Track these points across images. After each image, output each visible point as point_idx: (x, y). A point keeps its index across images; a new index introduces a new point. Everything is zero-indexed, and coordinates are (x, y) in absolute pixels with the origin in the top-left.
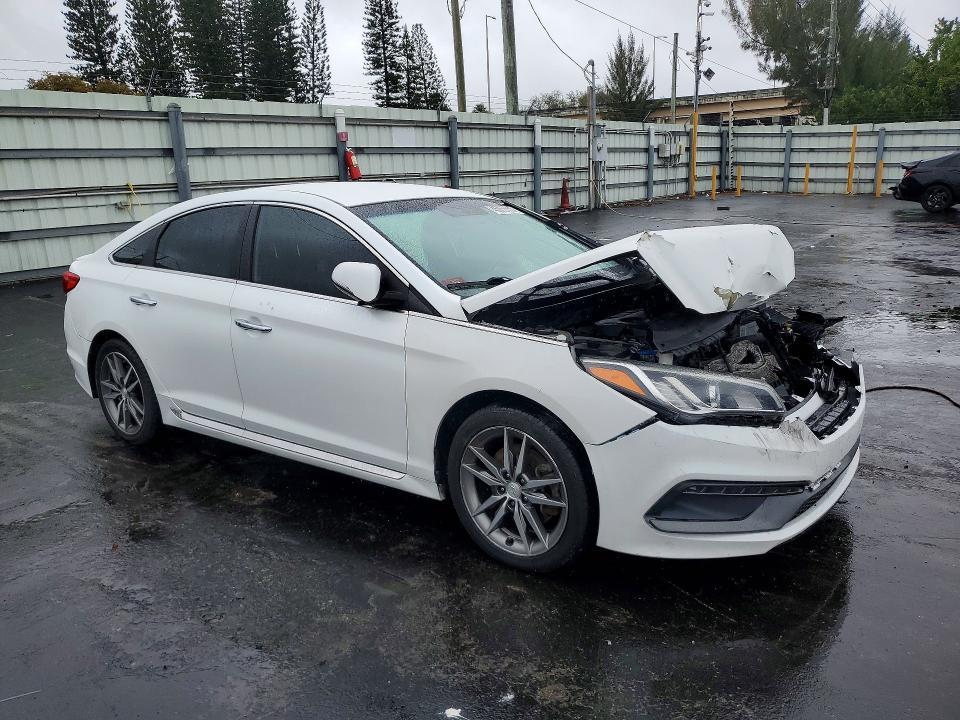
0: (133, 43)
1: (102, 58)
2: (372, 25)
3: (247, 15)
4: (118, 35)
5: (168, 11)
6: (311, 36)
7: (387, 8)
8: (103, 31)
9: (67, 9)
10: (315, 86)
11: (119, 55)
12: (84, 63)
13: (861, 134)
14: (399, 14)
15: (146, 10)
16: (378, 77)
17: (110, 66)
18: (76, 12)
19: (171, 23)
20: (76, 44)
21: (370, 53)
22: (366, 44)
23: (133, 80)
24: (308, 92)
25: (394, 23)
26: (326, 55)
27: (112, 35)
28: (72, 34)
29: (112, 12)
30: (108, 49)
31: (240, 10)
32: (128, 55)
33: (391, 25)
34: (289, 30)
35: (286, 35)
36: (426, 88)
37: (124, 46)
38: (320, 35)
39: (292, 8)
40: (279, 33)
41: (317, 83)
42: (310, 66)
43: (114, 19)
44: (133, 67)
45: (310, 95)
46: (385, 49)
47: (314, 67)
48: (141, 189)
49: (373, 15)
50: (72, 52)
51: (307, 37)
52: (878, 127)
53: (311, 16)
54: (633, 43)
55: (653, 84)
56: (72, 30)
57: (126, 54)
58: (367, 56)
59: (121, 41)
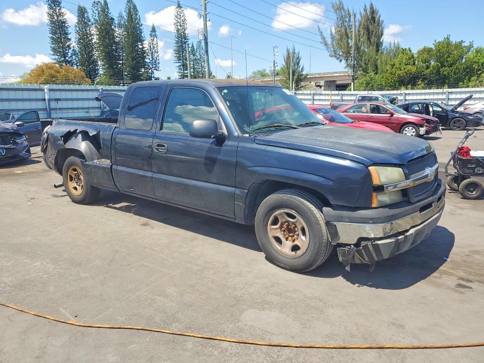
0: (77, 49)
1: (65, 55)
2: (177, 42)
3: (125, 38)
4: (71, 46)
5: (93, 37)
6: (152, 47)
7: (184, 36)
8: (65, 44)
9: (51, 35)
10: (153, 67)
11: (71, 54)
12: (57, 57)
13: (333, 95)
14: (189, 38)
15: (83, 36)
16: (180, 64)
17: (67, 58)
18: (54, 37)
19: (93, 42)
20: (54, 50)
21: (176, 54)
22: (175, 51)
23: (77, 64)
24: (150, 70)
25: (187, 42)
26: (158, 54)
27: (69, 46)
28: (52, 45)
29: (69, 37)
30: (67, 52)
31: (122, 35)
32: (75, 54)
33: (185, 43)
34: (142, 45)
35: (141, 47)
36: (202, 68)
37: (73, 50)
38: (155, 46)
39: (143, 36)
40: (137, 46)
41: (154, 66)
42: (151, 59)
43: (70, 39)
44: (77, 59)
45: (150, 71)
46: (183, 52)
47: (153, 59)
48: (92, 108)
49: (178, 39)
50: (52, 53)
51: (150, 47)
52: (340, 92)
53: (152, 39)
54: (294, 50)
55: (303, 68)
56: (53, 44)
57: (75, 53)
58: (175, 55)
59: (72, 48)
